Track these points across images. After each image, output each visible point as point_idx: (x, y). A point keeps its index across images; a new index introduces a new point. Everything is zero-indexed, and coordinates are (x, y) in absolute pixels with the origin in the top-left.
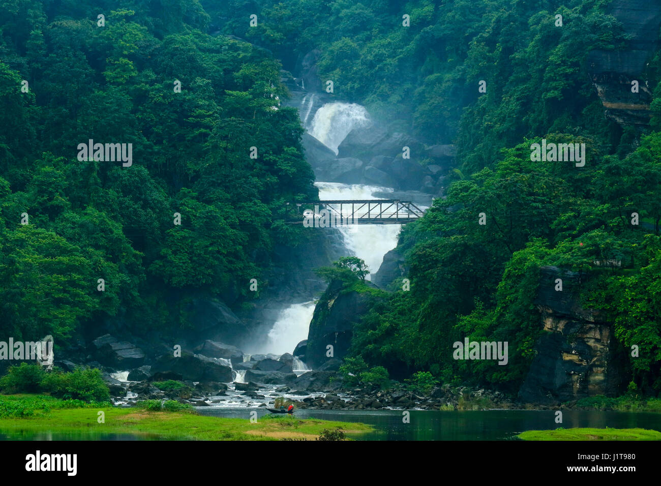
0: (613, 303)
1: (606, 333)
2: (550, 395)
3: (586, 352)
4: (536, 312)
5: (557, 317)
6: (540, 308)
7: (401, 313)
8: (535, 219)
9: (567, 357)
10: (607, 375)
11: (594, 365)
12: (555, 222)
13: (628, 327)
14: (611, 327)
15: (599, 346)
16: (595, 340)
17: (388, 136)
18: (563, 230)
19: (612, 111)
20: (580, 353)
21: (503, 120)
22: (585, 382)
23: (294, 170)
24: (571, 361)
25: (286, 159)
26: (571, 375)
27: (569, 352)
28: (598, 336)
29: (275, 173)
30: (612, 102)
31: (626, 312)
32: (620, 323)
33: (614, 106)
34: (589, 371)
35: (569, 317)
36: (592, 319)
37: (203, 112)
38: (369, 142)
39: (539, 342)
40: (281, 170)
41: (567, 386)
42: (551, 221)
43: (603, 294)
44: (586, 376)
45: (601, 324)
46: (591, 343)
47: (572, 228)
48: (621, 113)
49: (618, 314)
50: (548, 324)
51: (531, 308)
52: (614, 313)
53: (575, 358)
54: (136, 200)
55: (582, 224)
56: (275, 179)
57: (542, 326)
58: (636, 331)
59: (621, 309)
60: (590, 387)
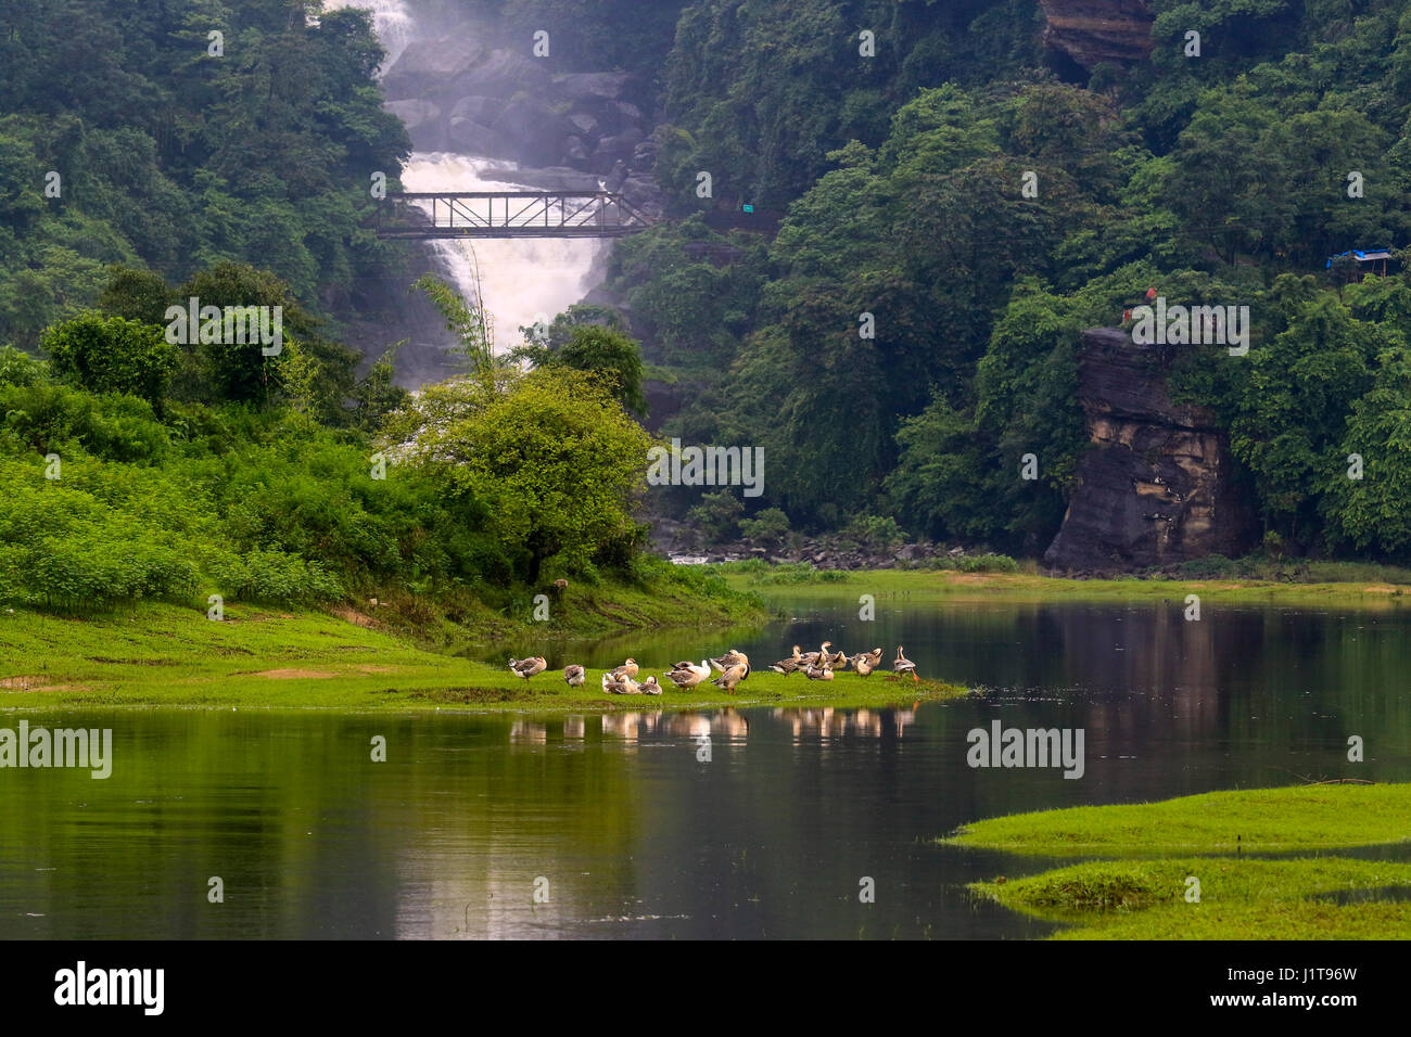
0: (1228, 396)
1: (1211, 446)
2: (1116, 556)
3: (1177, 481)
4: (1079, 410)
5: (1117, 419)
6: (1087, 405)
8: (1024, 242)
9: (1143, 490)
10: (1215, 520)
11: (1193, 503)
12: (1063, 247)
13: (1257, 436)
14: (1224, 439)
15: (1200, 470)
16: (1195, 459)
18: (1076, 262)
20: (1169, 483)
22: (1177, 533)
23: (375, 132)
24: (1150, 496)
25: (359, 111)
26: (1150, 519)
27: (1148, 481)
28: (1198, 452)
30: (1064, 15)
31: (1253, 411)
32: (1241, 430)
33: (1070, 23)
34: (1185, 513)
35: (1144, 422)
36: (1189, 423)
37: (204, 18)
39: (1086, 463)
41: (1146, 540)
42: (1051, 245)
43: (1209, 379)
44: (1180, 521)
45: (1201, 431)
46: (1186, 464)
47: (1091, 258)
49: (1238, 413)
50: (1101, 431)
51: (1071, 402)
52: (1230, 411)
53: (1158, 491)
54: (136, 193)
55: (1110, 252)
56: (341, 150)
57: (1087, 435)
58: (1274, 442)
59: (1245, 406)
60: (1187, 541)
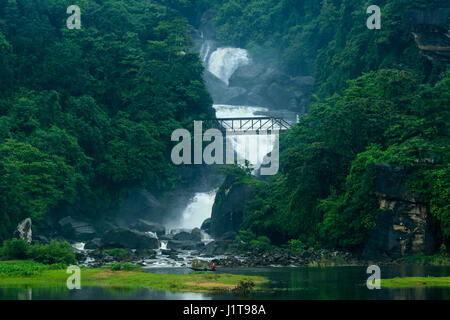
0: (429, 189)
1: (424, 210)
2: (384, 255)
3: (410, 224)
4: (374, 196)
5: (389, 200)
6: (377, 194)
7: (278, 198)
8: (372, 130)
9: (396, 228)
10: (425, 240)
11: (416, 233)
12: (386, 132)
13: (439, 205)
14: (427, 206)
15: (419, 220)
16: (417, 215)
17: (264, 71)
18: (391, 137)
19: (425, 51)
20: (406, 225)
21: (346, 59)
22: (410, 245)
23: (198, 97)
24: (399, 230)
25: (192, 89)
26: (399, 240)
27: (398, 224)
28: (418, 212)
29: (184, 99)
30: (424, 45)
31: (438, 195)
32: (434, 203)
33: (426, 48)
34: (412, 237)
35: (398, 199)
36: (413, 200)
37: (132, 56)
38: (251, 75)
39: (376, 217)
40: (188, 97)
41: (397, 248)
42: (383, 131)
43: (422, 183)
44: (411, 241)
45: (420, 204)
46: (414, 217)
47: (398, 136)
48: (431, 53)
49: (433, 196)
50: (383, 204)
51: (371, 193)
52: (429, 196)
53: (402, 228)
55: (405, 133)
56: (184, 104)
57: (379, 206)
58: (445, 208)
59: (434, 193)
60: (414, 248)
